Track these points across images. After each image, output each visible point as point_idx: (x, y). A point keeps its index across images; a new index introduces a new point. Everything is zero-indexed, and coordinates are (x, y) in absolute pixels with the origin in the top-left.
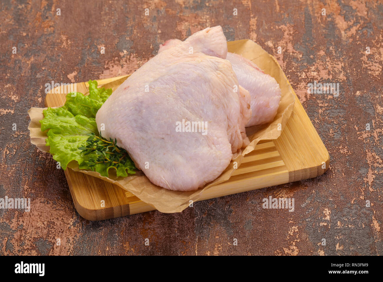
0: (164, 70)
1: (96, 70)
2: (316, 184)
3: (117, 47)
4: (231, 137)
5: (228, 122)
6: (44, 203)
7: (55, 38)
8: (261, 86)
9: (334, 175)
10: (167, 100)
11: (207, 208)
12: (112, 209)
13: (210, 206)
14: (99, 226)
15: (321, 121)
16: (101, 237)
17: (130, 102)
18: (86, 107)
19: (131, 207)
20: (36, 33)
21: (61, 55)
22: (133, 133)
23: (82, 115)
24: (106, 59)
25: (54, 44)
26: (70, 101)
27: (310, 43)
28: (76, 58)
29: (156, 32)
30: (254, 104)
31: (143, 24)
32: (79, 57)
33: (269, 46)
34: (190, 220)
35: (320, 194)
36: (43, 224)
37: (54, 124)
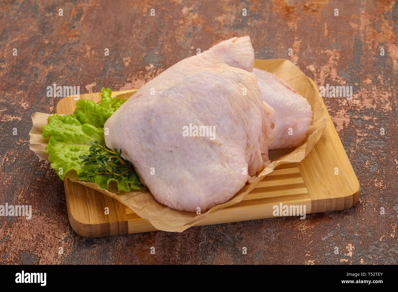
0: (181, 79)
1: (117, 82)
2: (343, 217)
3: (144, 61)
4: (250, 157)
5: (247, 140)
6: (37, 214)
7: (78, 48)
8: (290, 105)
9: (364, 209)
10: (180, 110)
11: (216, 233)
12: (108, 224)
13: (220, 231)
14: (93, 243)
15: (357, 151)
16: (93, 255)
17: (140, 110)
18: (95, 115)
19: (130, 225)
20: (60, 42)
21: (82, 65)
22: (140, 144)
23: (90, 124)
24: (130, 72)
25: (76, 53)
26: (79, 109)
27: (357, 71)
28: (97, 68)
29: (189, 48)
30: (279, 124)
31: (176, 39)
32: (102, 68)
33: (311, 70)
34: (195, 245)
35: (345, 228)
36: (32, 236)
37: (57, 130)
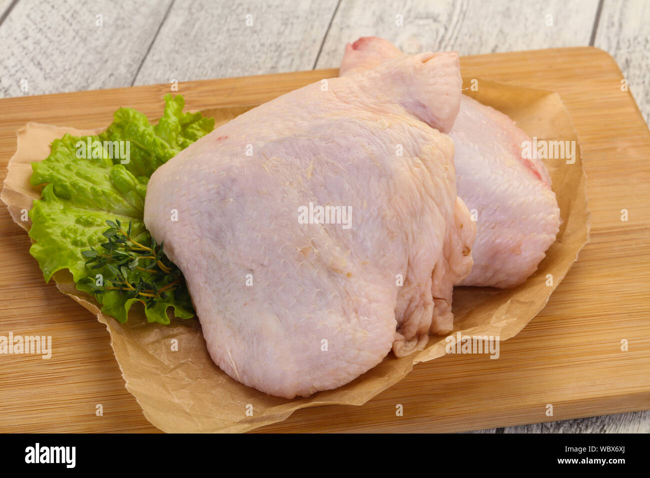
4: (408, 302)
5: (408, 272)
10: (284, 191)
17: (214, 172)
18: (141, 149)
22: (199, 240)
26: (119, 126)
37: (59, 176)
